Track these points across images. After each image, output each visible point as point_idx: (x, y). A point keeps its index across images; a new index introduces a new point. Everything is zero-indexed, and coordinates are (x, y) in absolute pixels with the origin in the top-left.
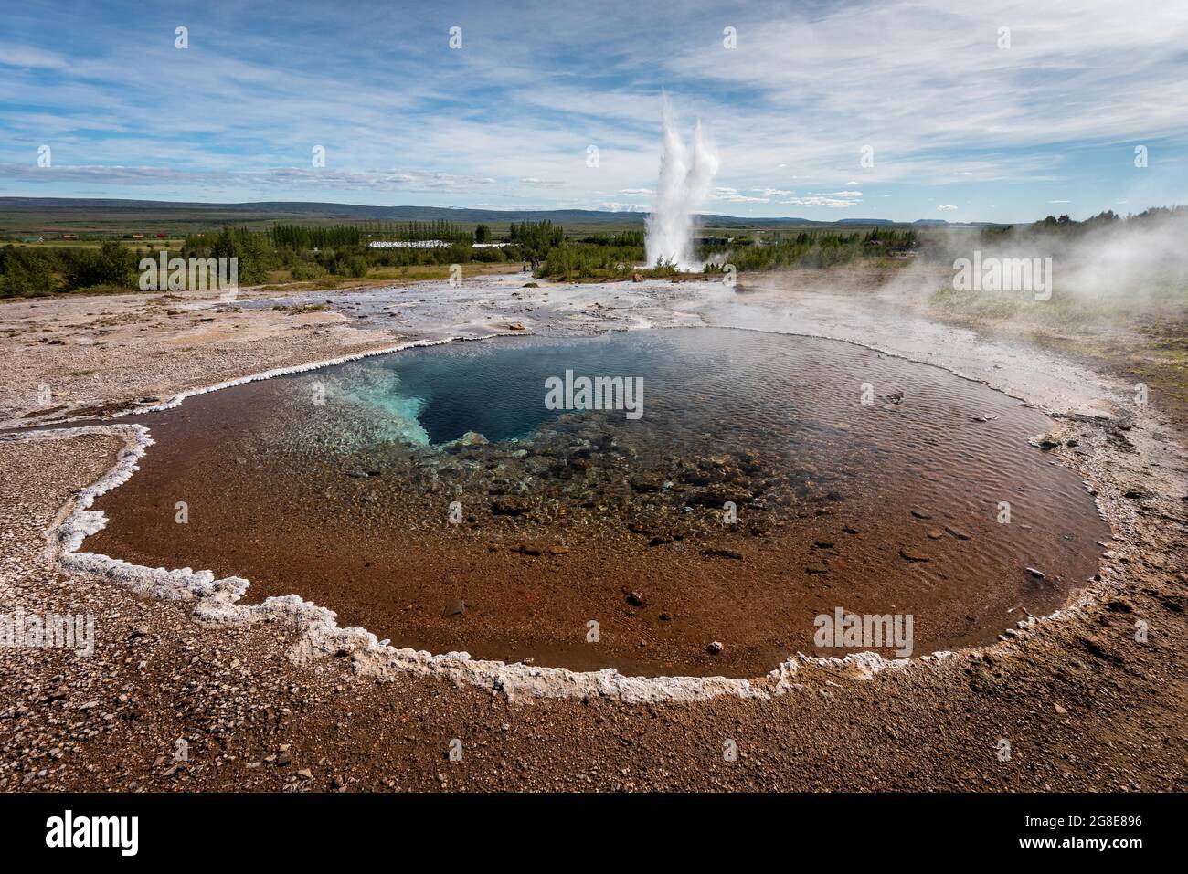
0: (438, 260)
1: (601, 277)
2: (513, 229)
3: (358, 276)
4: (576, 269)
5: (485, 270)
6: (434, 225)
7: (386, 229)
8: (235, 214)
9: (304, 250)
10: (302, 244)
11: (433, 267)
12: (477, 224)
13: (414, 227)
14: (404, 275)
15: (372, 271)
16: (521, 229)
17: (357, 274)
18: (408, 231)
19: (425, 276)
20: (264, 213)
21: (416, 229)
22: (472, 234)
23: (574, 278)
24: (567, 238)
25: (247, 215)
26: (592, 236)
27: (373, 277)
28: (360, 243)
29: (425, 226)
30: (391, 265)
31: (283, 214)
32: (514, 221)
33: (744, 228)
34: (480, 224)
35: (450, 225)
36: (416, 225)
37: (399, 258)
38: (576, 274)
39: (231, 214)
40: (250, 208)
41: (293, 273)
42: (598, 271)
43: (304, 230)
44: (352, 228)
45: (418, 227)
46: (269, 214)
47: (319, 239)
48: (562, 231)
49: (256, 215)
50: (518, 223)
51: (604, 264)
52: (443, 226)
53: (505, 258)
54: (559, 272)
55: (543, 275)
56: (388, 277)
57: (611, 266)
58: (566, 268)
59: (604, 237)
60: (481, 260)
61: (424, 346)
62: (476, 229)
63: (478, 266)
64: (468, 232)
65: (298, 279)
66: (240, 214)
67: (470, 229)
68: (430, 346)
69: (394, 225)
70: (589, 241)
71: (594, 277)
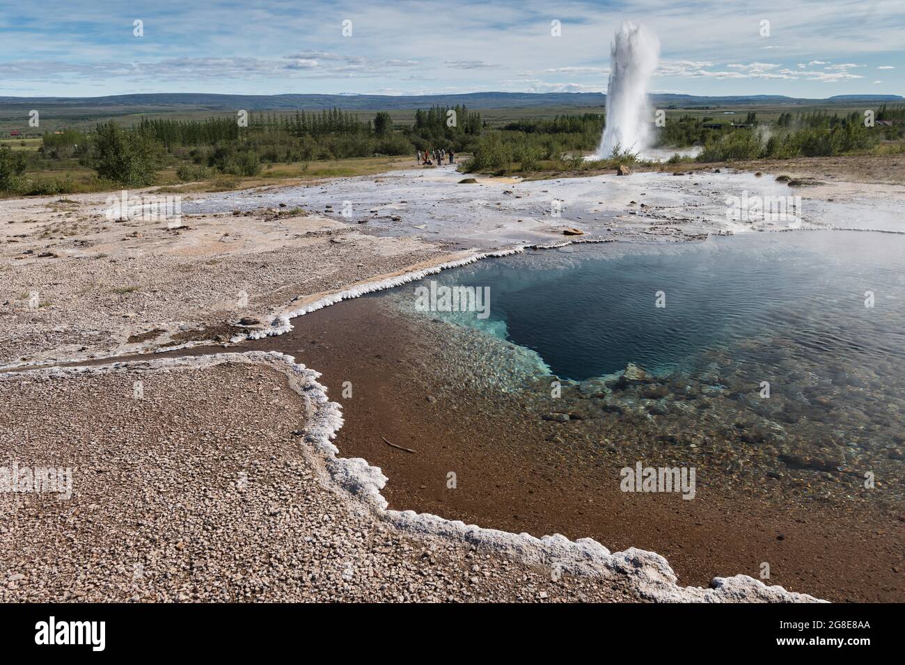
0: (335, 155)
1: (548, 170)
2: (419, 116)
3: (251, 174)
4: (515, 161)
5: (393, 164)
6: (324, 115)
7: (269, 120)
8: (96, 108)
9: (178, 146)
10: (174, 140)
11: (329, 162)
12: (375, 112)
13: (301, 117)
14: (304, 172)
15: (264, 169)
16: (429, 116)
17: (250, 172)
18: (295, 121)
19: (330, 173)
20: (128, 107)
21: (303, 120)
22: (370, 123)
23: (513, 171)
24: (485, 125)
25: (109, 109)
26: (516, 122)
27: (269, 175)
28: (240, 137)
29: (314, 116)
30: (279, 161)
31: (149, 107)
32: (420, 106)
33: (707, 108)
34: (380, 111)
35: (343, 113)
36: (303, 115)
37: (288, 152)
38: (517, 166)
39: (92, 108)
40: (112, 102)
41: (179, 173)
42: (544, 163)
43: (175, 124)
44: (229, 120)
45: (306, 117)
46: (133, 107)
47: (192, 134)
48: (479, 117)
49: (121, 108)
50: (425, 108)
51: (549, 155)
52: (335, 115)
53: (414, 150)
54: (495, 166)
55: (471, 169)
56: (287, 175)
57: (557, 157)
58: (503, 160)
59: (531, 123)
60: (385, 153)
61: (498, 257)
62: (375, 118)
63: (385, 160)
64: (365, 121)
65: (186, 179)
66: (102, 108)
67: (368, 118)
68: (504, 256)
69: (278, 116)
70: (512, 127)
71: (540, 170)
